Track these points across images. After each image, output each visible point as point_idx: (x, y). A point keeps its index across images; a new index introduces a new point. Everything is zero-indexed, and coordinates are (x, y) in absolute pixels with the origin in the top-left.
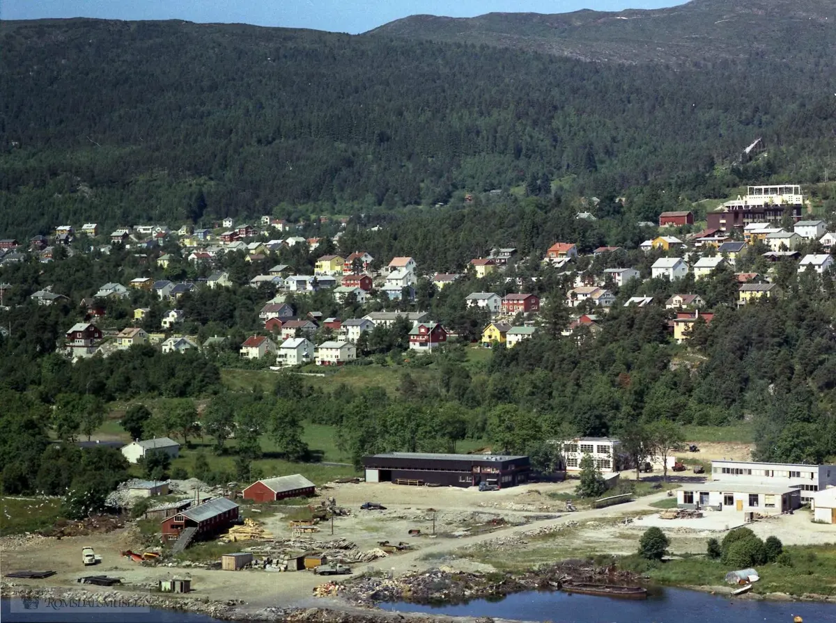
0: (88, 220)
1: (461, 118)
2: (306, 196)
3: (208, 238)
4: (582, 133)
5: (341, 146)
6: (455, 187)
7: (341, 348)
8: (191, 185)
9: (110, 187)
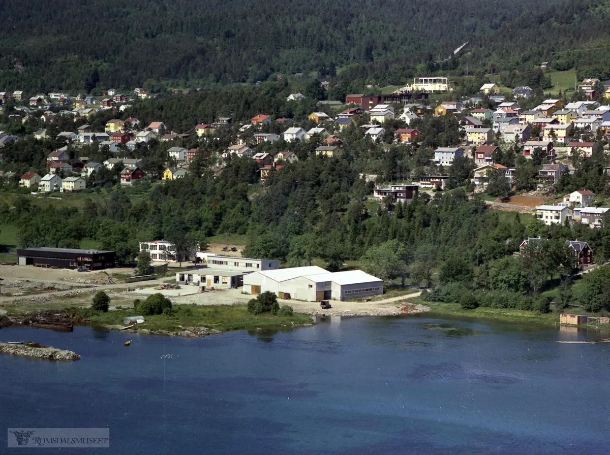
0: (19, 89)
1: (284, 22)
2: (167, 75)
3: (94, 103)
4: (368, 34)
5: (200, 39)
6: (273, 70)
7: (75, 182)
8: (91, 66)
9: (36, 66)
